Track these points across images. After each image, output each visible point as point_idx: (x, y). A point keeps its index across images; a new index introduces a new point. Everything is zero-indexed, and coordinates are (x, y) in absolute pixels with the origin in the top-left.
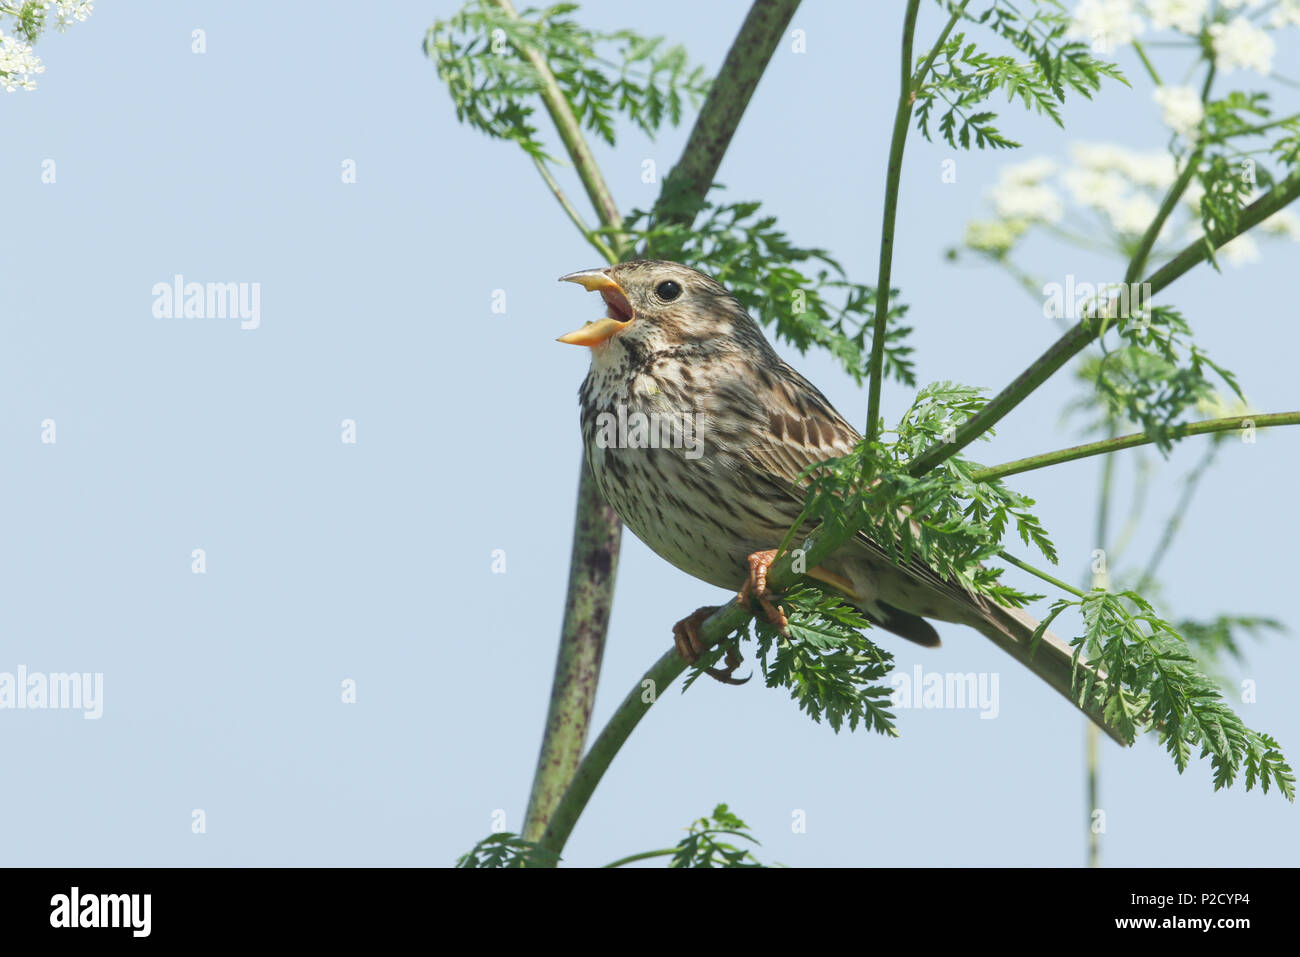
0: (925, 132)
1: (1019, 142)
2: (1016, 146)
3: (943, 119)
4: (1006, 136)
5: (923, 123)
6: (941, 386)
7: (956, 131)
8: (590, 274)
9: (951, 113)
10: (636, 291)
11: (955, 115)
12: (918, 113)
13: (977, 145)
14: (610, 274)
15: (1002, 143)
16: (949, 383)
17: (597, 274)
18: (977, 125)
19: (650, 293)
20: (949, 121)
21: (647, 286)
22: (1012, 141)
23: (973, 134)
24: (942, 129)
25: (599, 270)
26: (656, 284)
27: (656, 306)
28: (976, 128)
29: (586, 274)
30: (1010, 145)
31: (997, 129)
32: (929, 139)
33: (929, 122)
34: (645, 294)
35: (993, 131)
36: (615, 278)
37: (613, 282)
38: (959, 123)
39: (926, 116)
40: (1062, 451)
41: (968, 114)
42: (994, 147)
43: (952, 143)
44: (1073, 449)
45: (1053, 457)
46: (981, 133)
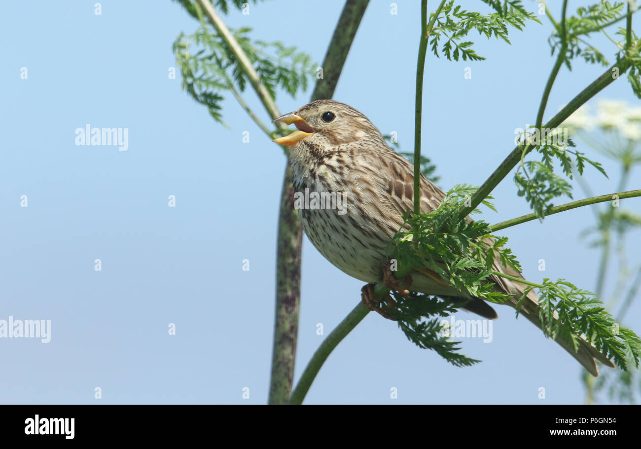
0: (436, 53)
1: (485, 57)
2: (483, 59)
3: (444, 46)
4: (478, 54)
5: (435, 48)
6: (461, 186)
7: (452, 52)
8: (287, 116)
9: (449, 42)
10: (312, 120)
11: (452, 44)
12: (431, 43)
13: (463, 59)
14: (297, 114)
15: (476, 58)
16: (465, 185)
17: (291, 115)
18: (463, 48)
19: (319, 120)
20: (448, 47)
21: (318, 116)
22: (481, 57)
23: (461, 53)
24: (443, 51)
25: (291, 113)
26: (321, 114)
27: (322, 125)
28: (463, 50)
29: (285, 116)
30: (480, 59)
31: (474, 50)
32: (438, 56)
33: (438, 48)
34: (317, 121)
35: (472, 51)
36: (300, 116)
37: (299, 118)
38: (454, 48)
39: (436, 44)
40: (517, 218)
41: (458, 42)
42: (472, 60)
43: (449, 58)
44: (522, 217)
45: (512, 222)
46: (465, 53)
